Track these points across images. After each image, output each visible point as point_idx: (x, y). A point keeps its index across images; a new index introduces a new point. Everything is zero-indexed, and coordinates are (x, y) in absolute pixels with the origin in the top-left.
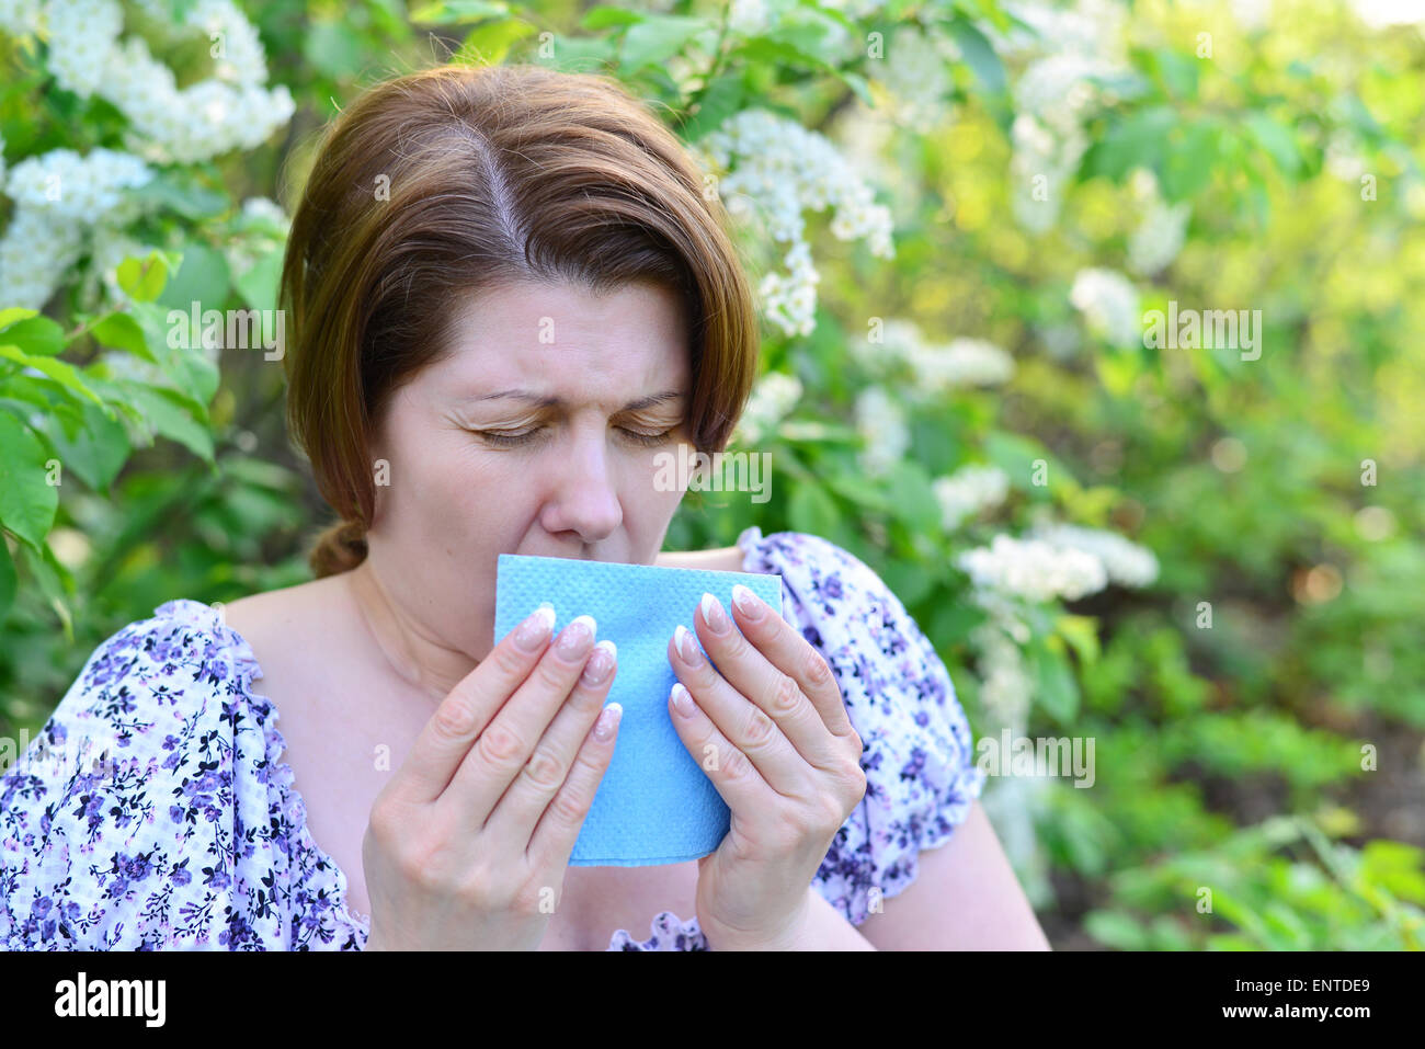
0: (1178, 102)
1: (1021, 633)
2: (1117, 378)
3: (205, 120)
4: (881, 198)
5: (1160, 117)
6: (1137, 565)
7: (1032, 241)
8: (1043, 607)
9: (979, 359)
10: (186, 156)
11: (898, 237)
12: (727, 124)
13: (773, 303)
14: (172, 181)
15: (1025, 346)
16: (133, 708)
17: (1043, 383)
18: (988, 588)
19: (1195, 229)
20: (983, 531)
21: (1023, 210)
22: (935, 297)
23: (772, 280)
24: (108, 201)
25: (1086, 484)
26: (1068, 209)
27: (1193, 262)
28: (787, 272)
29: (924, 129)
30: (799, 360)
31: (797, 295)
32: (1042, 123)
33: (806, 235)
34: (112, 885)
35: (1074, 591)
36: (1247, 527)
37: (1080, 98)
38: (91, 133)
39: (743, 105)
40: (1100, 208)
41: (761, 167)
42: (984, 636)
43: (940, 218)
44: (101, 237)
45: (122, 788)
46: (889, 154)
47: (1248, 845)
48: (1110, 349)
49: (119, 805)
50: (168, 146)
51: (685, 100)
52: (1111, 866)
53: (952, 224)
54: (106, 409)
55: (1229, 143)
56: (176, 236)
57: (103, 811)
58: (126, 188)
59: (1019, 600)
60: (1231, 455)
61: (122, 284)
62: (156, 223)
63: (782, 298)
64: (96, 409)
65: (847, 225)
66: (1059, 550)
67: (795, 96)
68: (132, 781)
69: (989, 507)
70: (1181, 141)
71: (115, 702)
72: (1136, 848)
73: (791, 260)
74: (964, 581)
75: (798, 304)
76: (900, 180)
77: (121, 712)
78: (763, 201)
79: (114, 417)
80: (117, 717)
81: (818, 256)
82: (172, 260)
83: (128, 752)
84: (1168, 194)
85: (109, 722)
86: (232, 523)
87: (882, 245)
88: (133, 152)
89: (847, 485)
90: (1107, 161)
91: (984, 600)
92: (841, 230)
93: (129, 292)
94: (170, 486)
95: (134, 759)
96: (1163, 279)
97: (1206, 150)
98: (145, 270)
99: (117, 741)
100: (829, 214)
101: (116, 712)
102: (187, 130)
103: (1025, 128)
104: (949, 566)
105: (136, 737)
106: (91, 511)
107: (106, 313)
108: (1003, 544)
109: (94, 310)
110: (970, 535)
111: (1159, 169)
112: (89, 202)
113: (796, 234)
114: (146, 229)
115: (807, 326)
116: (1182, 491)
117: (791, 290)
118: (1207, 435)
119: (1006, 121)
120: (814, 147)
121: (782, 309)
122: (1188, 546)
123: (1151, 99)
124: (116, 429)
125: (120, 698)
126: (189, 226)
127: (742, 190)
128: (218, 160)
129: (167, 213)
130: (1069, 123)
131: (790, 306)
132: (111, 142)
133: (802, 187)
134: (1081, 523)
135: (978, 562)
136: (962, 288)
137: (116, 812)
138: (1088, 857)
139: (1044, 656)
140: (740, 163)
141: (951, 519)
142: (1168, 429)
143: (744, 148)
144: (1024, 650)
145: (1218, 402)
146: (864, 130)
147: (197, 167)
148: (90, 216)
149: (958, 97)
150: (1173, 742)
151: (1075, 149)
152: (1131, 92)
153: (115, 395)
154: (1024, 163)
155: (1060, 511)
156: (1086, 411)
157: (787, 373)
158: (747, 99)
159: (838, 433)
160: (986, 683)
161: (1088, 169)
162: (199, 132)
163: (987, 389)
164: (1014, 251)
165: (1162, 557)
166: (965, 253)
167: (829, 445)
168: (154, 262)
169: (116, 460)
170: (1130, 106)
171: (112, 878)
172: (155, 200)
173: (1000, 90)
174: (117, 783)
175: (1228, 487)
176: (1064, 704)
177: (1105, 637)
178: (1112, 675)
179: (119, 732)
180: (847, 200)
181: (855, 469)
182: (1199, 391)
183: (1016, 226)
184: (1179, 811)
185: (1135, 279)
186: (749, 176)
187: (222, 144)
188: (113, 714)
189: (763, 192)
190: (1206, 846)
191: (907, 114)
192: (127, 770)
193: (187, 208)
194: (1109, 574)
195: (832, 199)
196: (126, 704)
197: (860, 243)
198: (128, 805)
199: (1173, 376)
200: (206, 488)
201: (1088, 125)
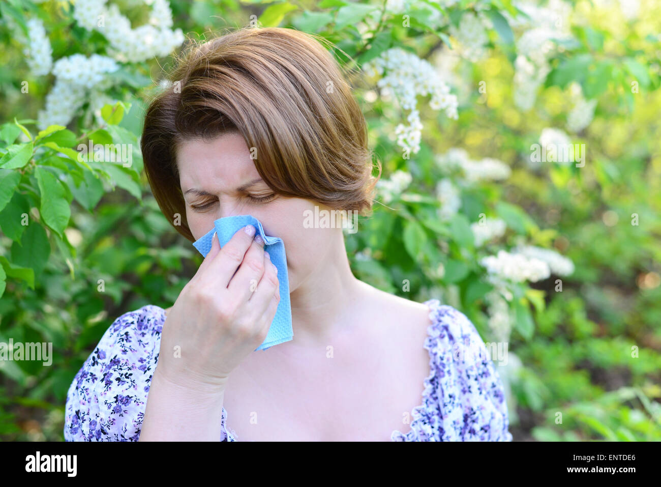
0: (593, 52)
1: (509, 296)
2: (559, 179)
3: (144, 43)
4: (453, 91)
5: (584, 58)
6: (565, 266)
7: (523, 115)
8: (519, 284)
9: (495, 168)
10: (134, 59)
11: (460, 110)
12: (383, 54)
13: (401, 137)
14: (128, 70)
15: (517, 163)
16: (130, 341)
17: (524, 181)
18: (495, 274)
19: (598, 112)
20: (494, 248)
21: (519, 100)
22: (475, 138)
23: (401, 127)
24: (98, 78)
25: (542, 228)
26: (540, 100)
27: (597, 127)
28: (408, 124)
29: (474, 60)
30: (411, 165)
31: (412, 134)
32: (529, 59)
33: (417, 107)
34: (114, 408)
35: (535, 278)
36: (617, 253)
37: (547, 48)
38: (91, 47)
39: (391, 46)
40: (555, 100)
41: (398, 74)
42: (491, 297)
43: (480, 101)
44: (94, 95)
45: (121, 369)
46: (457, 71)
47: (611, 399)
48: (557, 166)
49: (119, 377)
50: (126, 54)
51: (365, 42)
52: (546, 406)
53: (485, 104)
54: (94, 173)
55: (616, 72)
56: (128, 95)
57: (112, 379)
58: (106, 73)
59: (509, 281)
60: (611, 218)
61: (103, 117)
62: (119, 89)
63: (405, 136)
64: (90, 173)
65: (437, 103)
66: (529, 258)
67: (415, 42)
68: (125, 367)
69: (496, 237)
70: (593, 70)
71: (122, 337)
72: (558, 399)
73: (410, 119)
74: (484, 270)
75: (413, 139)
76: (462, 84)
77: (125, 341)
78: (399, 91)
79: (97, 177)
80: (122, 343)
81: (422, 117)
82: (126, 106)
83: (125, 357)
84: (587, 95)
85: (120, 344)
86: (147, 229)
87: (453, 113)
88: (111, 57)
89: (431, 223)
90: (558, 78)
91: (492, 280)
92: (434, 105)
93: (106, 121)
94: (120, 211)
95: (127, 360)
96: (583, 134)
97: (605, 75)
98: (114, 110)
99: (121, 352)
100: (429, 98)
101: (123, 341)
102: (135, 47)
103: (521, 61)
104: (476, 263)
105: (129, 352)
106: (84, 220)
107: (95, 129)
108: (503, 254)
109: (89, 128)
110: (487, 250)
111: (583, 83)
112: (90, 78)
113: (413, 107)
114: (114, 92)
115: (417, 149)
116: (587, 234)
117: (410, 132)
118: (601, 208)
119: (513, 58)
120: (423, 66)
121: (405, 141)
122: (589, 260)
123: (582, 50)
124: (98, 183)
125: (125, 336)
126: (134, 91)
127: (389, 85)
128: (148, 61)
129: (124, 85)
130: (542, 60)
131: (409, 140)
132: (100, 52)
133: (417, 85)
134: (539, 246)
135: (490, 262)
136: (488, 135)
137: (118, 379)
138: (536, 402)
139: (519, 307)
140: (388, 73)
141: (479, 241)
142: (583, 205)
143: (390, 66)
144: (510, 304)
145: (606, 194)
146: (446, 59)
147: (139, 64)
148: (90, 85)
149: (490, 45)
150: (578, 350)
151: (544, 72)
152: (571, 47)
153: (98, 167)
154: (520, 78)
155: (529, 239)
156: (544, 195)
157: (405, 171)
158: (393, 43)
159: (428, 199)
160: (492, 318)
161: (550, 81)
162: (140, 48)
163: (498, 182)
164: (513, 119)
165: (577, 264)
166: (490, 117)
167: (424, 205)
168: (118, 106)
169: (97, 197)
170: (571, 53)
171: (114, 405)
172: (119, 79)
173: (511, 43)
174: (119, 367)
175: (609, 233)
176: (527, 330)
177: (548, 300)
178: (550, 318)
179: (123, 349)
180: (437, 91)
181: (436, 217)
182: (598, 187)
183: (514, 107)
184: (579, 383)
185: (569, 134)
186: (392, 79)
187: (151, 54)
188: (121, 342)
189: (398, 87)
190: (591, 399)
191: (466, 53)
192: (124, 363)
193: (133, 83)
194: (551, 270)
195: (430, 91)
196: (128, 339)
197: (442, 112)
198: (123, 376)
199: (586, 180)
200: (137, 212)
201: (551, 61)
